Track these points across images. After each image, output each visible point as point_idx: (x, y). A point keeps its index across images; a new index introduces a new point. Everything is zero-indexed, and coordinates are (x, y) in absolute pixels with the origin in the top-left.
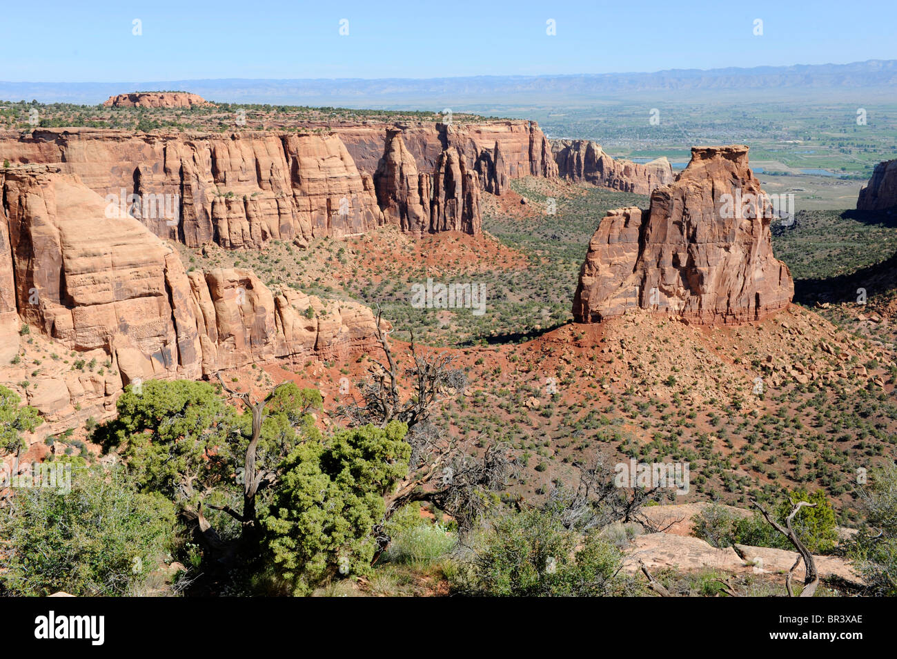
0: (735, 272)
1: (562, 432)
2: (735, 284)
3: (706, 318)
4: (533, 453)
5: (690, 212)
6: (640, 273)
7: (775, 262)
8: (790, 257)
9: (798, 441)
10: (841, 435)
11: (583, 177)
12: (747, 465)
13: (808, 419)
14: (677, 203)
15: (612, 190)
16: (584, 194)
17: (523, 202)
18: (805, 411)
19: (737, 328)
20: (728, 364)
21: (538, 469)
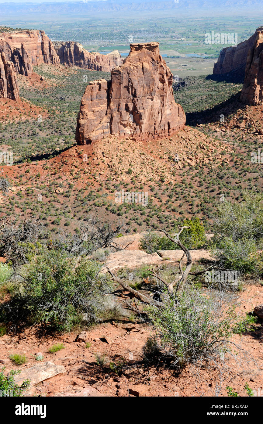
0: (157, 111)
1: (77, 204)
2: (157, 118)
3: (145, 137)
4: (62, 217)
5: (132, 80)
6: (109, 115)
7: (176, 105)
8: (183, 102)
9: (192, 194)
10: (211, 189)
11: (74, 63)
12: (170, 209)
13: (196, 183)
14: (125, 76)
15: (90, 70)
16: (76, 73)
17: (41, 79)
18: (194, 179)
19: (160, 141)
20: (157, 160)
21: (66, 225)
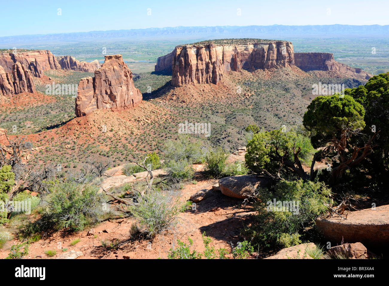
0: (125, 94)
1: (80, 153)
2: (125, 97)
3: (119, 109)
4: (71, 163)
5: (108, 76)
6: (95, 98)
7: (135, 89)
8: (139, 87)
9: (151, 139)
10: (161, 135)
11: (70, 68)
12: (138, 150)
13: (152, 133)
14: (103, 74)
15: (81, 72)
16: (72, 74)
17: (50, 79)
18: (151, 131)
19: (128, 110)
20: (128, 121)
21: (74, 167)
